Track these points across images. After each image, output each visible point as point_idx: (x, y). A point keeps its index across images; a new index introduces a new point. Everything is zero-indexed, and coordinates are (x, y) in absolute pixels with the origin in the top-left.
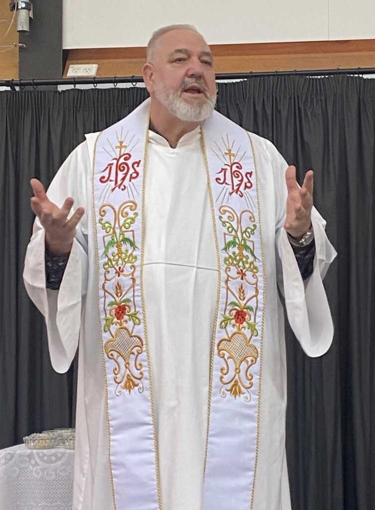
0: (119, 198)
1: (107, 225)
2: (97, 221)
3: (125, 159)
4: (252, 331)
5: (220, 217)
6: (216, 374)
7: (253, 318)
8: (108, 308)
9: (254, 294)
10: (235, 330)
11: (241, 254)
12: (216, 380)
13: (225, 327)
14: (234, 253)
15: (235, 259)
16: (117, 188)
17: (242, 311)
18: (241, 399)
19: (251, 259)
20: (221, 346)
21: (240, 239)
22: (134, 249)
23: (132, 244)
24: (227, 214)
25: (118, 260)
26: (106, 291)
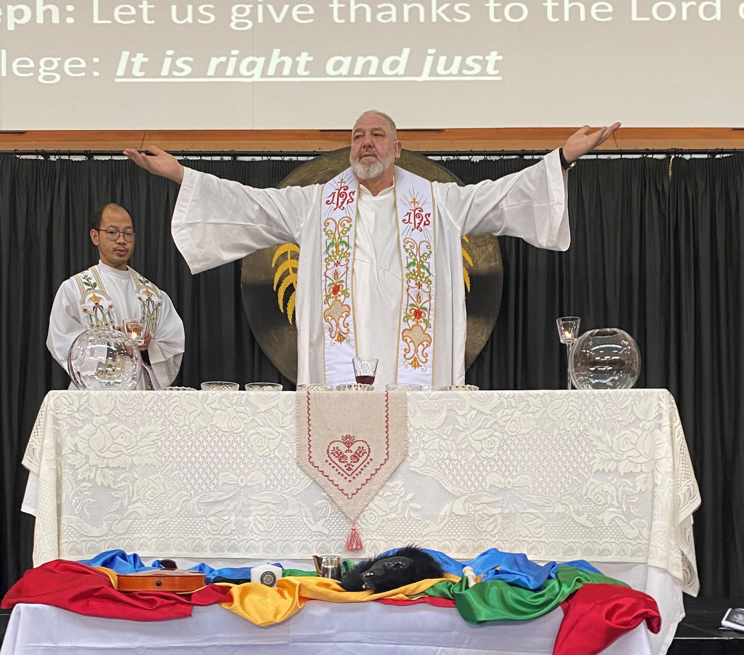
0: (339, 214)
1: (329, 232)
2: (322, 230)
3: (345, 190)
4: (427, 325)
5: (404, 246)
6: (402, 352)
7: (427, 315)
8: (328, 288)
9: (428, 299)
10: (415, 323)
11: (419, 271)
12: (401, 357)
13: (407, 321)
14: (414, 270)
15: (415, 275)
16: (338, 208)
17: (419, 310)
18: (418, 370)
19: (427, 274)
20: (405, 334)
21: (419, 261)
22: (348, 248)
23: (347, 245)
24: (410, 244)
25: (336, 256)
26: (326, 276)
